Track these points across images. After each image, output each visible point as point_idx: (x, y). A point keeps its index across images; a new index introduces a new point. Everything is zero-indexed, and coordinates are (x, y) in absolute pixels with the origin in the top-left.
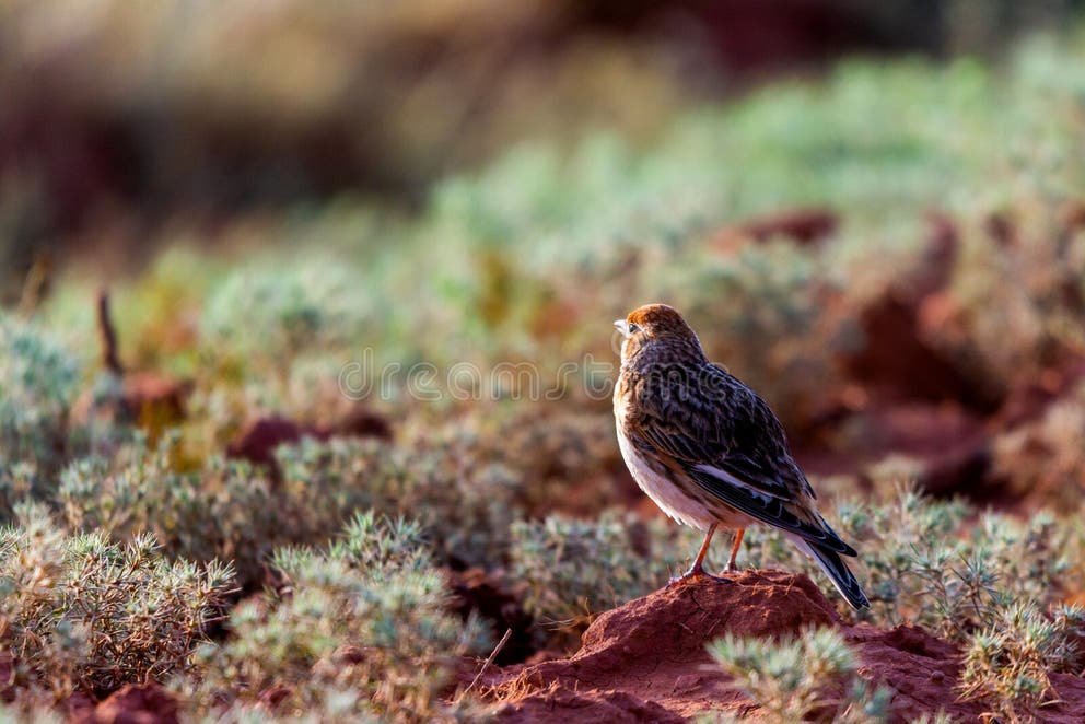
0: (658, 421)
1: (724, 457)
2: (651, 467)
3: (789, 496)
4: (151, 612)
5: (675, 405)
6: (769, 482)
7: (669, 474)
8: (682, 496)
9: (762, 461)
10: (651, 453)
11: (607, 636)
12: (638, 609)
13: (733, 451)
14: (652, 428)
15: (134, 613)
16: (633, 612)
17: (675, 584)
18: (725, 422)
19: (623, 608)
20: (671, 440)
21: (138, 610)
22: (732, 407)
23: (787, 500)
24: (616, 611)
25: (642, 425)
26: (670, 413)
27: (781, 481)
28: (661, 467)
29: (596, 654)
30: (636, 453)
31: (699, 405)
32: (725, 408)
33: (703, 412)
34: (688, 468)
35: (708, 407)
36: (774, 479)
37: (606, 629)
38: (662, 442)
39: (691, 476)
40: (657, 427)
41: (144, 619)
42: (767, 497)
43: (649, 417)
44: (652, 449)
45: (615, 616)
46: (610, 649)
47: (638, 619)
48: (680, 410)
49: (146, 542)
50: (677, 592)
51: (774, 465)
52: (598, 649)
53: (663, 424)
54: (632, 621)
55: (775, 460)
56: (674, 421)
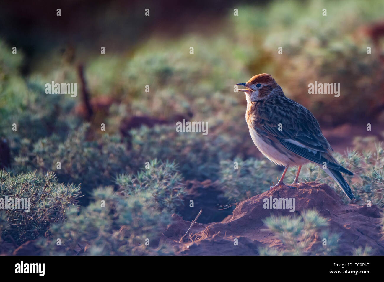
0: (268, 122)
1: (296, 135)
2: (265, 141)
3: (324, 150)
4: (47, 207)
5: (275, 114)
6: (316, 145)
7: (273, 144)
8: (278, 152)
9: (311, 136)
10: (264, 135)
11: (242, 212)
12: (256, 200)
13: (300, 132)
14: (265, 125)
15: (40, 208)
16: (253, 201)
17: (272, 189)
18: (296, 120)
19: (249, 200)
20: (273, 129)
21: (42, 206)
22: (298, 114)
23: (324, 152)
24: (246, 201)
25: (261, 123)
26: (273, 118)
27: (320, 144)
28: (269, 141)
29: (237, 220)
30: (259, 135)
31: (285, 114)
32: (296, 114)
33: (287, 117)
34: (281, 140)
35: (288, 115)
36: (318, 144)
37: (242, 209)
38: (270, 130)
39: (283, 144)
40: (267, 124)
41: (44, 210)
42: (315, 151)
43: (263, 120)
44: (265, 133)
45: (246, 203)
46: (243, 217)
47: (255, 204)
48: (277, 117)
49: (51, 176)
50: (272, 192)
51: (316, 137)
52: (238, 217)
53: (270, 123)
54: (253, 205)
55: (317, 135)
56: (275, 121)
